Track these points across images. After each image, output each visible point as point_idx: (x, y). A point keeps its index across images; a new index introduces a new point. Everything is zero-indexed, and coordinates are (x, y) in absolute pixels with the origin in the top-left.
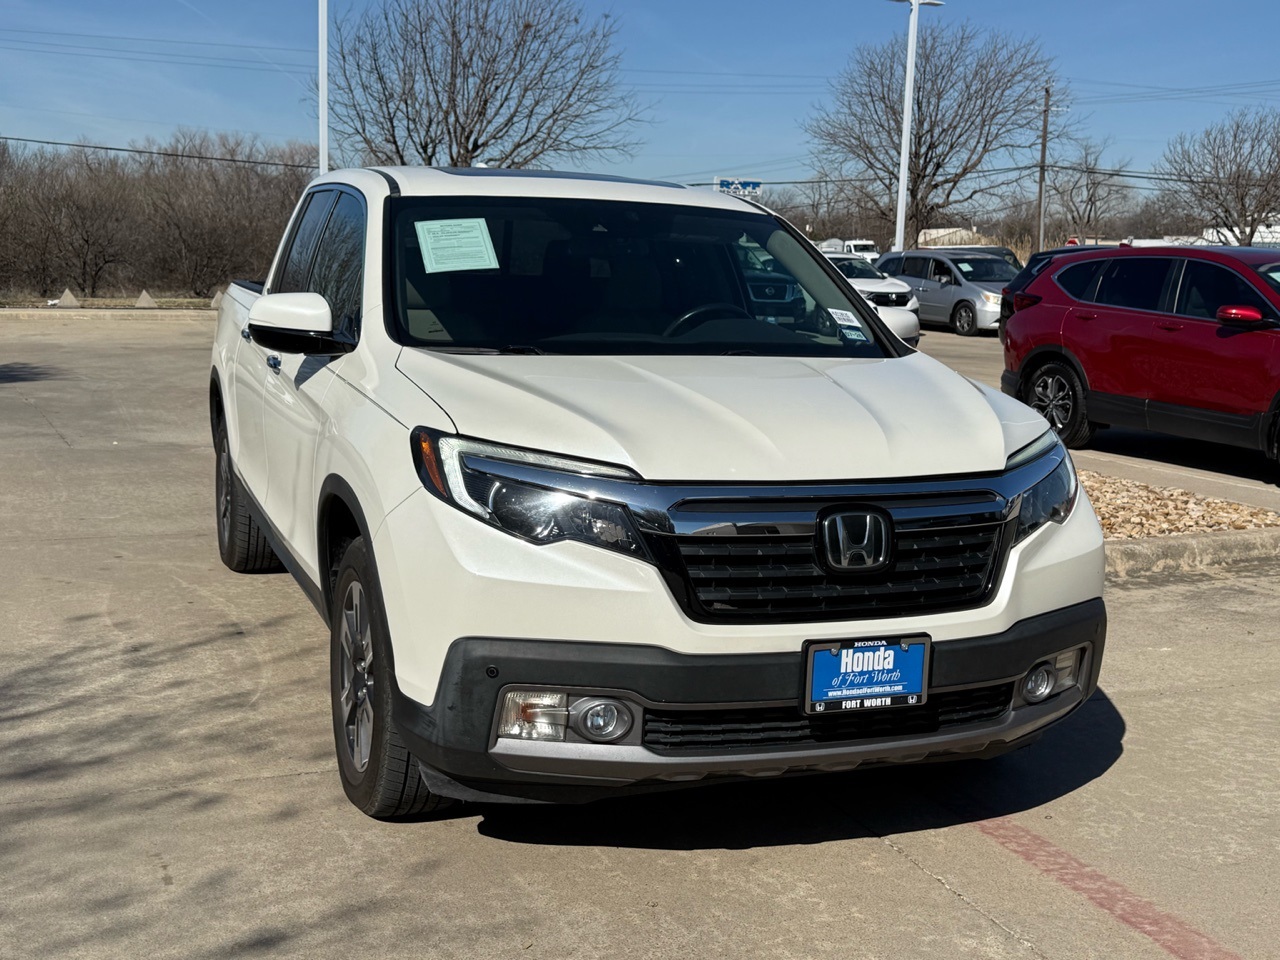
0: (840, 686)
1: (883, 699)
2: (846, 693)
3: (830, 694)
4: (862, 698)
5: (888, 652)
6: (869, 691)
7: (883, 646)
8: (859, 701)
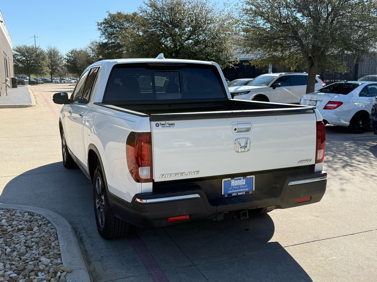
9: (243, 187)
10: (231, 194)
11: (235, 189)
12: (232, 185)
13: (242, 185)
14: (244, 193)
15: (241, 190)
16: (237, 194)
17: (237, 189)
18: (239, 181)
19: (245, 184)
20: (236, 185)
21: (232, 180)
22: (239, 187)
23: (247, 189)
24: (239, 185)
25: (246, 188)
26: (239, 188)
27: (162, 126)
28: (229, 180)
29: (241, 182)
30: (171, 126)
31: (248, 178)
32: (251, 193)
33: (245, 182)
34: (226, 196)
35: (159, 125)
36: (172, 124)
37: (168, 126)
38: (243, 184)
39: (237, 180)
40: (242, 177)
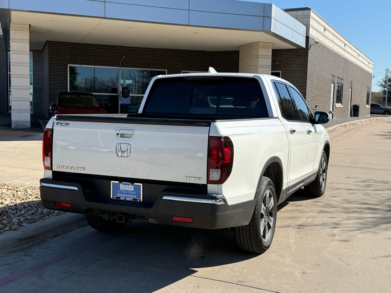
9: (132, 193)
10: (119, 198)
11: (123, 193)
12: (121, 189)
13: (130, 191)
14: (132, 199)
15: (130, 196)
16: (125, 199)
17: (125, 194)
18: (127, 186)
19: (133, 190)
20: (125, 190)
21: (121, 184)
22: (127, 192)
23: (136, 196)
24: (127, 191)
25: (134, 194)
26: (128, 194)
27: (61, 125)
28: (118, 183)
29: (130, 187)
30: (67, 125)
31: (136, 185)
32: (138, 201)
33: (133, 188)
34: (115, 198)
35: (58, 124)
36: (67, 124)
37: (64, 125)
38: (132, 190)
39: (126, 184)
40: (130, 183)
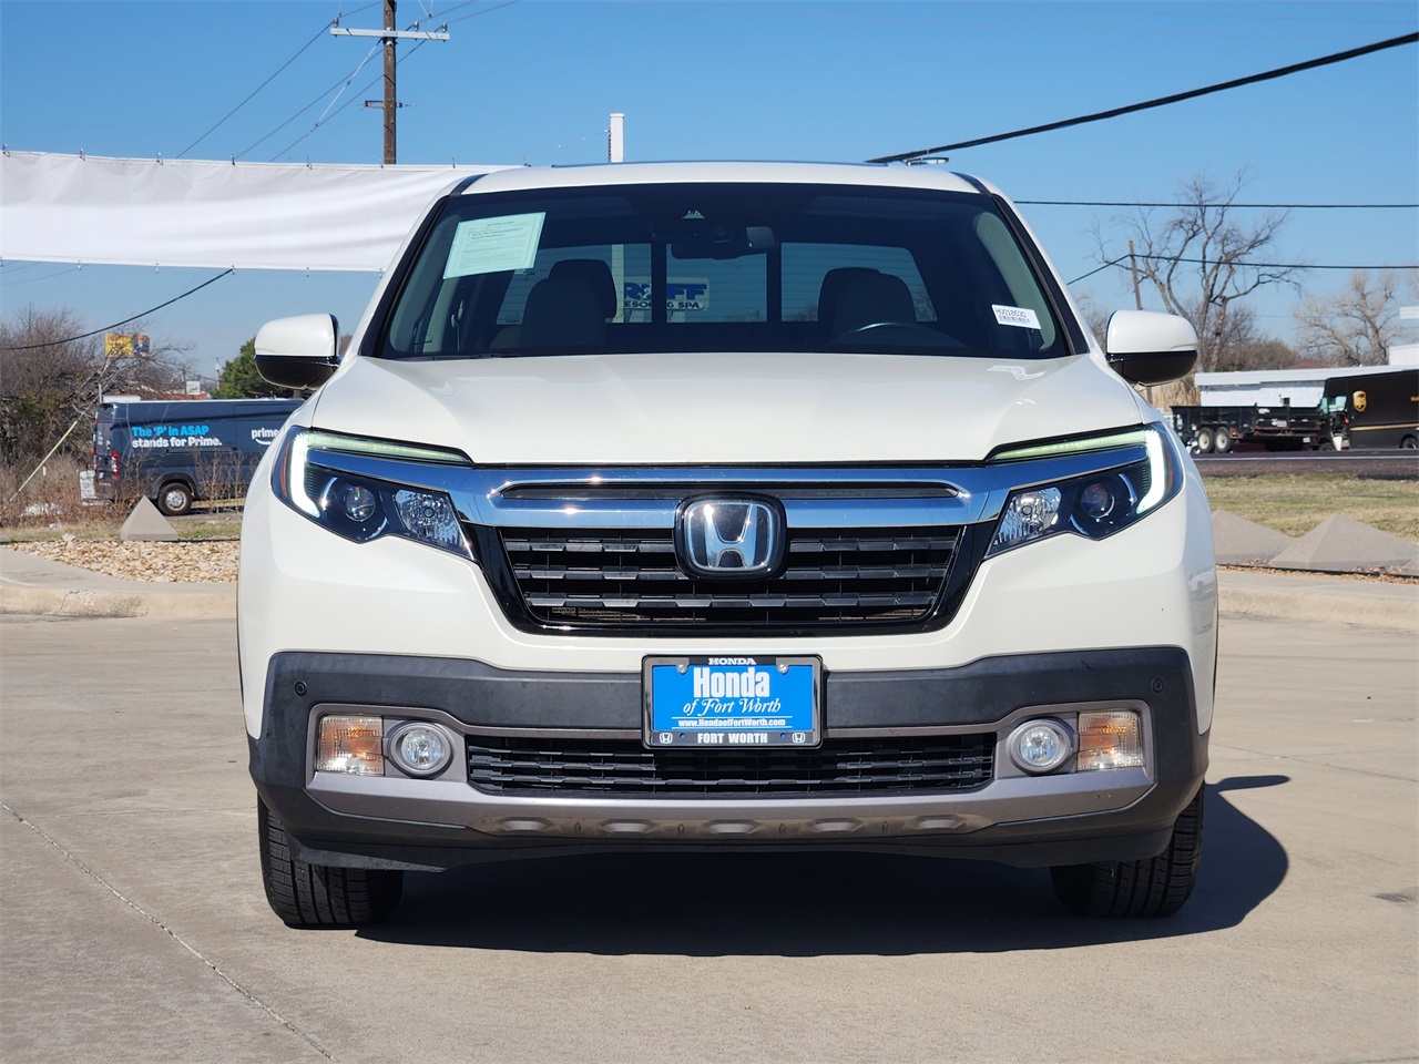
0: (695, 714)
1: (757, 735)
2: (703, 723)
3: (681, 723)
4: (726, 732)
5: (760, 675)
6: (737, 723)
7: (750, 665)
8: (721, 735)
